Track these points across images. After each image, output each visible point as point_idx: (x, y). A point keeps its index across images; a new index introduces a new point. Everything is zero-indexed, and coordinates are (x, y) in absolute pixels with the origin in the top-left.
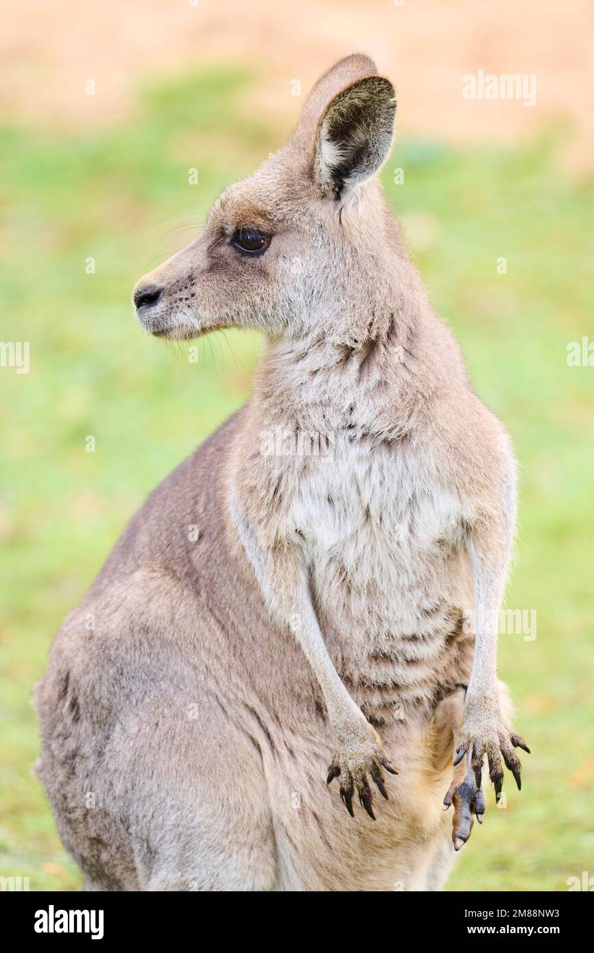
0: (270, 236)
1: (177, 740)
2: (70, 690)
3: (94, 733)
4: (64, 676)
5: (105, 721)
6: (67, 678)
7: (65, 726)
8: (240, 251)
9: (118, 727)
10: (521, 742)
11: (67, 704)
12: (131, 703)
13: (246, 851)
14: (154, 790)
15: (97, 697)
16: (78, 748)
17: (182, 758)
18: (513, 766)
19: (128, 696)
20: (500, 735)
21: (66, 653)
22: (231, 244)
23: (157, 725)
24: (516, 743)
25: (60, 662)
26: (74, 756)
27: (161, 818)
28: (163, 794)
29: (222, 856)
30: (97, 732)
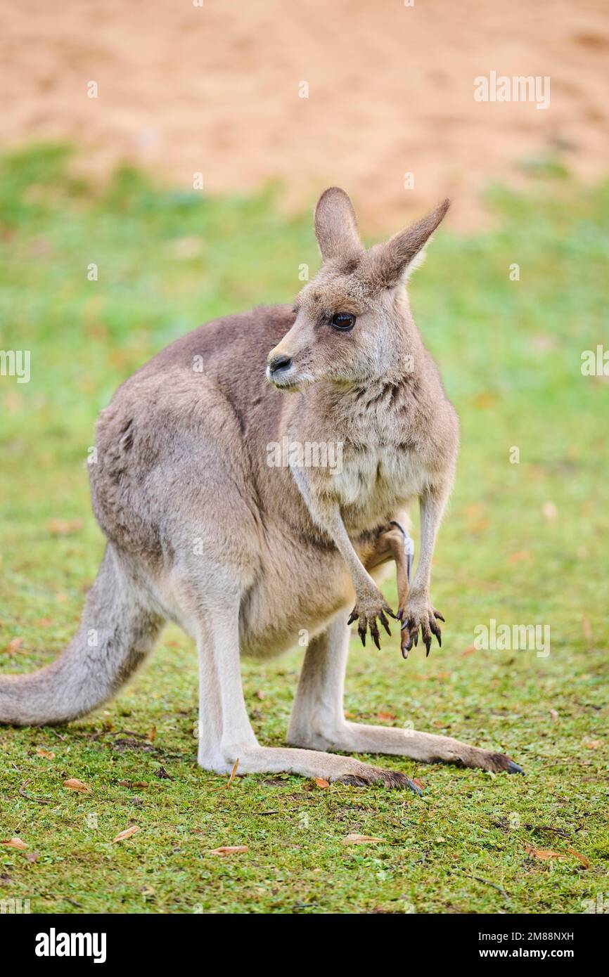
0: (354, 317)
1: (200, 497)
2: (129, 430)
3: (139, 464)
4: (129, 420)
5: (151, 459)
6: (130, 422)
7: (118, 450)
8: (335, 328)
9: (158, 469)
10: (440, 616)
11: (125, 438)
12: (172, 458)
13: (235, 565)
14: (178, 519)
15: (150, 446)
16: (125, 469)
17: (200, 507)
18: (436, 632)
19: (171, 454)
20: (429, 613)
21: (134, 407)
22: (329, 324)
23: (188, 484)
24: (437, 616)
25: (129, 411)
26: (120, 472)
27: (179, 533)
28: (183, 522)
29: (218, 565)
30: (142, 464)
